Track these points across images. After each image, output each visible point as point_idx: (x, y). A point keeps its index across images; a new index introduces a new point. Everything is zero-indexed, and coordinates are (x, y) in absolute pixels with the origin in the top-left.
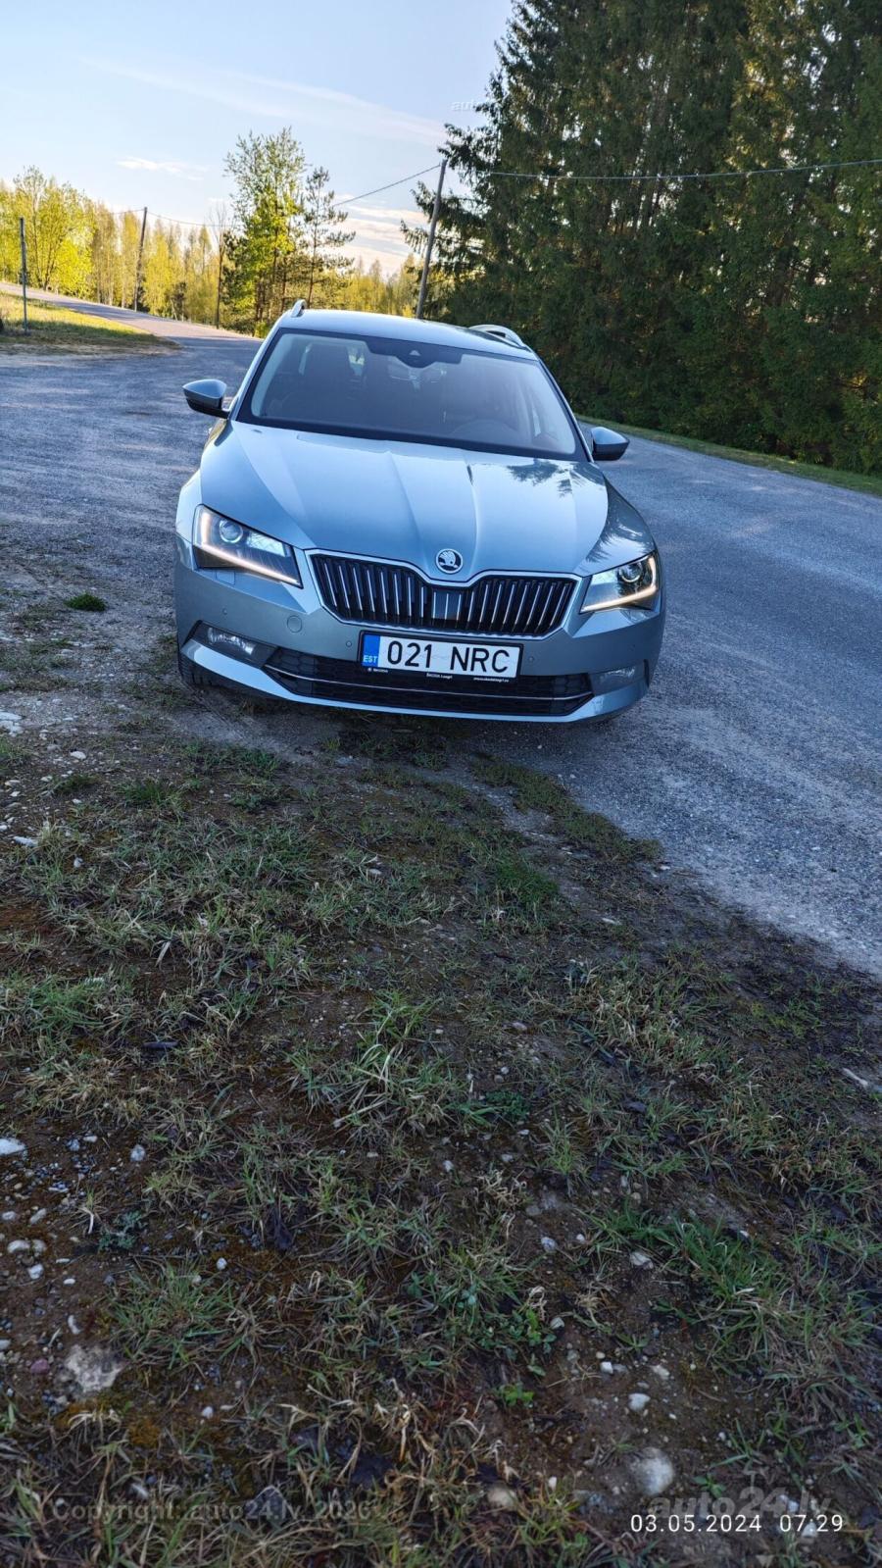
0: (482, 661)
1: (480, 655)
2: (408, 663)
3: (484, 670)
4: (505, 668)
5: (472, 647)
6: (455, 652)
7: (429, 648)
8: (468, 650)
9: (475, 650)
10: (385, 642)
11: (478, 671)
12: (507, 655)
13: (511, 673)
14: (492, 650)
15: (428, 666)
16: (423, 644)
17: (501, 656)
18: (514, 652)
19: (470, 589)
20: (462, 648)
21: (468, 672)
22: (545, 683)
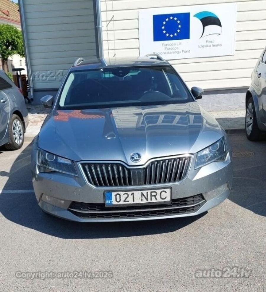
0: (155, 196)
1: (154, 194)
2: (125, 201)
3: (156, 199)
4: (166, 197)
5: (149, 192)
6: (142, 194)
7: (133, 194)
8: (147, 192)
9: (151, 192)
10: (114, 194)
11: (154, 200)
12: (165, 192)
13: (168, 199)
14: (158, 191)
15: (134, 201)
16: (130, 193)
17: (163, 193)
18: (168, 191)
19: (146, 168)
20: (145, 192)
21: (149, 201)
22: (184, 201)
